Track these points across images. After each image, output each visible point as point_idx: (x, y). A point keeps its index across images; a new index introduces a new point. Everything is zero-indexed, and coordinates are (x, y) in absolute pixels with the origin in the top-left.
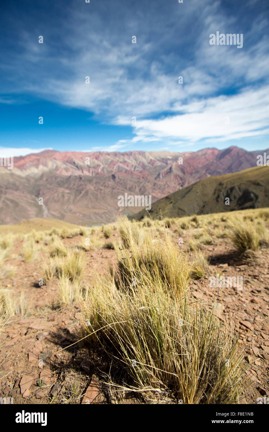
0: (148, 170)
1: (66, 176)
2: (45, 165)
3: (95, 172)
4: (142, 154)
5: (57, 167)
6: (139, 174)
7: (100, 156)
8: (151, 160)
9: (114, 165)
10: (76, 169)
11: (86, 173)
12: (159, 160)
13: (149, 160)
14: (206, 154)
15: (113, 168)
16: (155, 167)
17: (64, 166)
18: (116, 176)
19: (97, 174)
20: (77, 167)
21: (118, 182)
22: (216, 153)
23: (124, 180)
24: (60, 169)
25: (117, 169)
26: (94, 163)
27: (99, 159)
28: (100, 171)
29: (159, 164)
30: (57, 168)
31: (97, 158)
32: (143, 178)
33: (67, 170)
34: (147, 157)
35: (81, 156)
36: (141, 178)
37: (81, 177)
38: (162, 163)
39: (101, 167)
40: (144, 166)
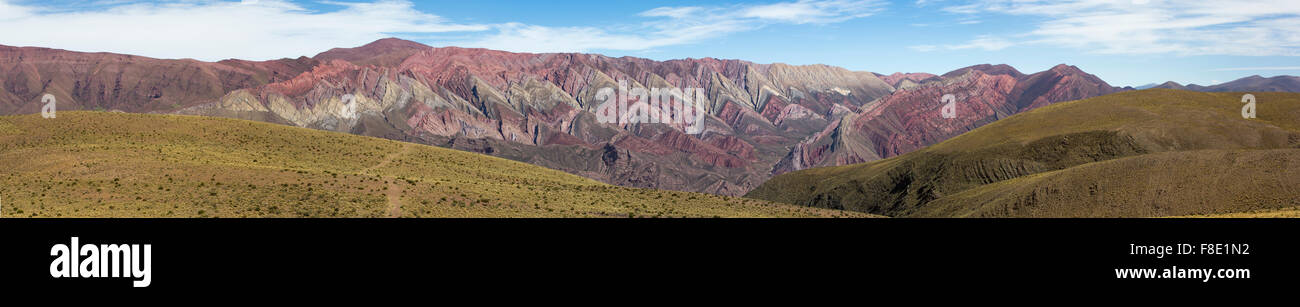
0: (752, 134)
1: (439, 137)
2: (374, 94)
3: (545, 129)
4: (735, 70)
5: (411, 102)
6: (716, 150)
7: (574, 72)
8: (770, 97)
10: (477, 115)
11: (512, 130)
12: (798, 100)
13: (762, 98)
14: (972, 86)
16: (783, 127)
17: (438, 100)
18: (622, 151)
19: (555, 137)
20: (482, 107)
21: (623, 175)
22: (1009, 82)
23: (647, 169)
24: (422, 113)
26: (547, 94)
27: (569, 82)
28: (565, 125)
29: (797, 113)
30: (411, 107)
31: (558, 80)
32: (728, 164)
33: (444, 115)
34: (753, 87)
35: (500, 68)
36: (720, 166)
37: (491, 144)
38: (809, 112)
39: (571, 113)
40: (737, 119)
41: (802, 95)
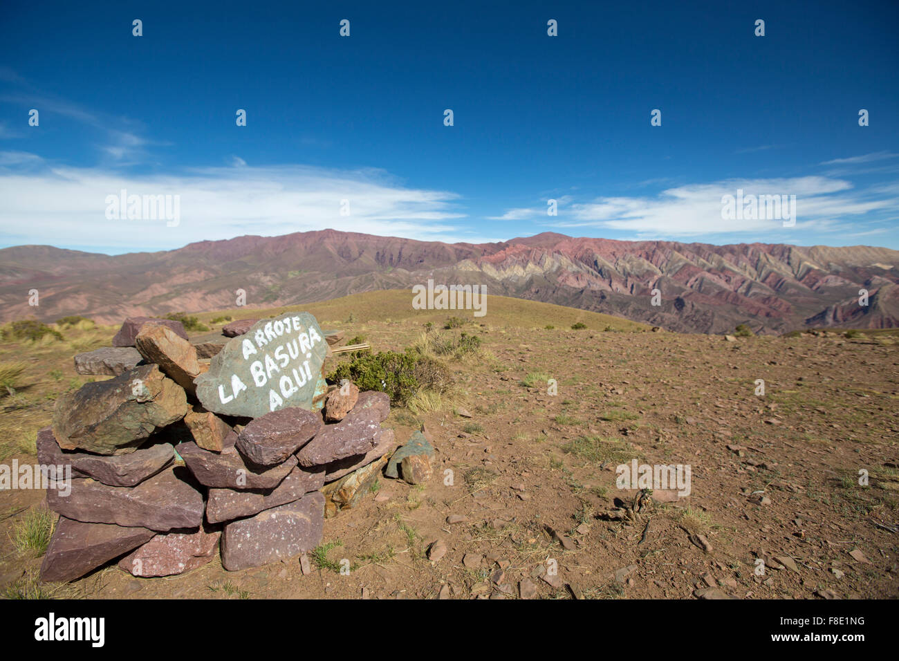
0: (790, 295)
1: (575, 288)
2: (539, 263)
4: (781, 251)
5: (559, 268)
6: (757, 304)
7: (658, 252)
8: (809, 270)
9: (690, 275)
10: (596, 277)
11: (618, 286)
12: (837, 273)
13: (802, 270)
15: (687, 282)
16: (820, 291)
17: (575, 268)
18: (688, 301)
20: (600, 272)
21: (687, 317)
23: (705, 314)
25: (696, 285)
26: (640, 265)
27: (655, 258)
28: (650, 284)
29: (835, 282)
30: (559, 271)
31: (649, 256)
32: (768, 315)
33: (577, 276)
34: (794, 260)
35: (612, 249)
36: (761, 315)
37: (605, 294)
38: (846, 281)
39: (656, 278)
40: (779, 285)
41: (840, 269)
